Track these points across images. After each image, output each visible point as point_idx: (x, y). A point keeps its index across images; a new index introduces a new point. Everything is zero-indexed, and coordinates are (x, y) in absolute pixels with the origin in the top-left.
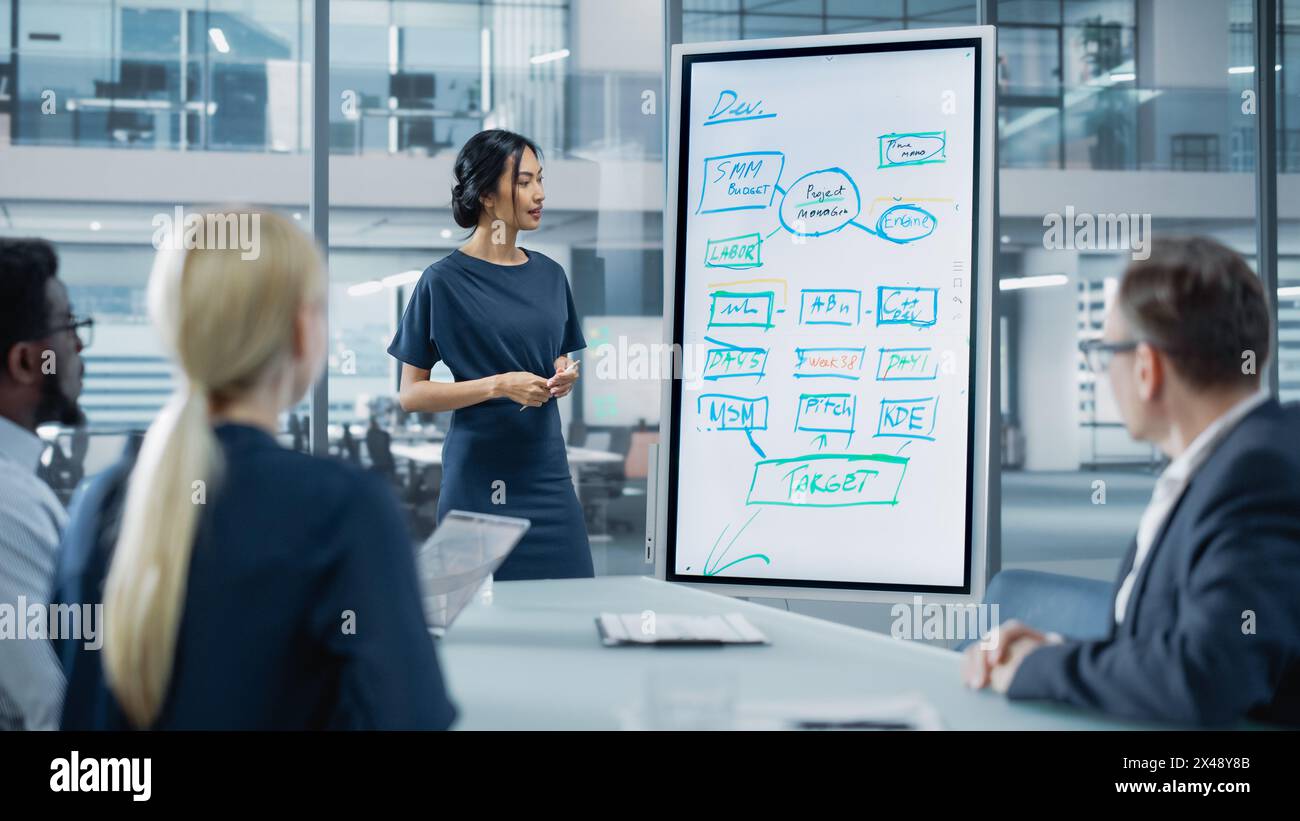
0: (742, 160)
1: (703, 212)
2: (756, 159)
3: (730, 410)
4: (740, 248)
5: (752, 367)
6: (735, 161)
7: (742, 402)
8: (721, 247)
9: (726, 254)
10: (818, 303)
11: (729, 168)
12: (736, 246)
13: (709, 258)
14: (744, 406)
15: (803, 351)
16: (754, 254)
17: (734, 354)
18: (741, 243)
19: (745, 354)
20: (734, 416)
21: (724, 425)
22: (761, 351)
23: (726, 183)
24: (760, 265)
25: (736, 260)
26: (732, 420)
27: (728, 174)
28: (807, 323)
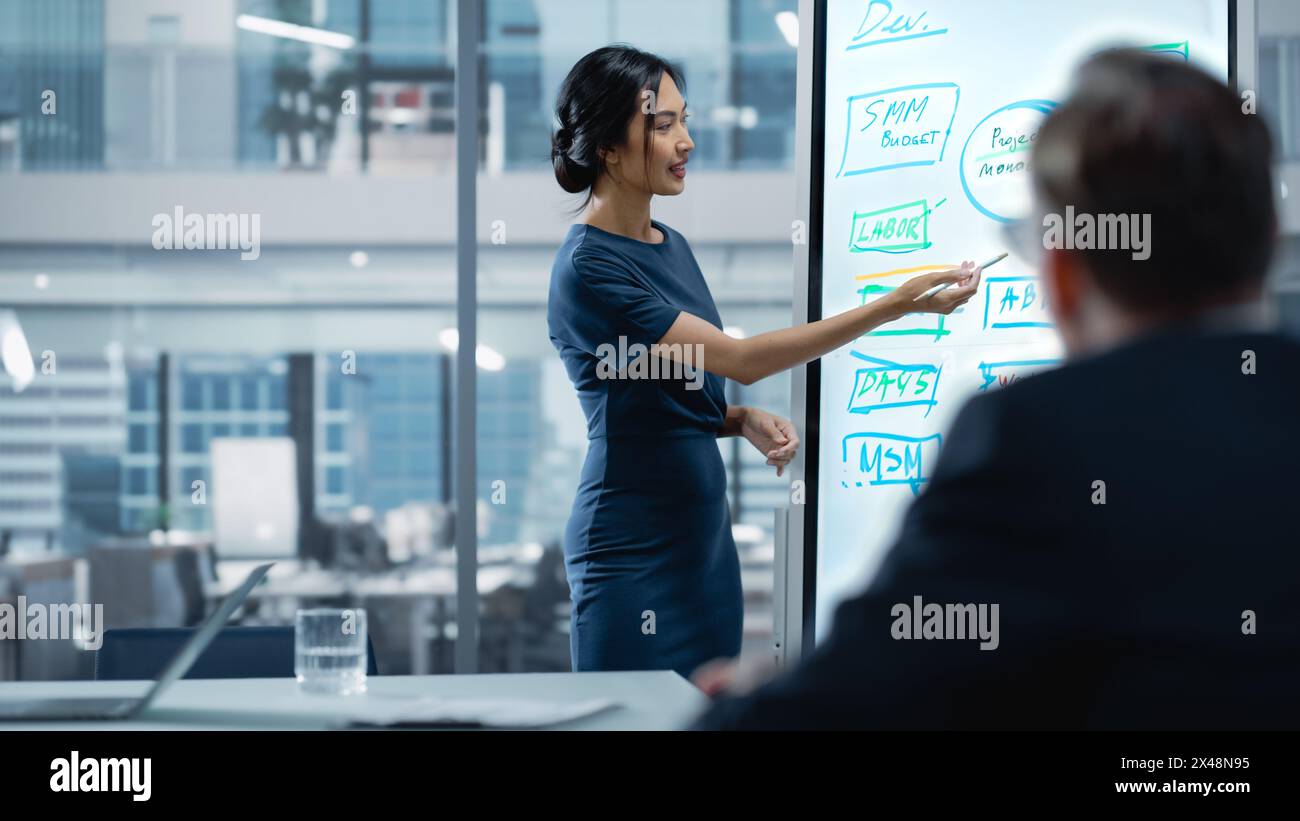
0: (899, 97)
1: (846, 174)
2: (919, 95)
3: (889, 455)
4: (898, 222)
5: (918, 392)
6: (889, 99)
7: (905, 443)
8: (871, 223)
9: (880, 232)
10: (1010, 297)
11: (881, 110)
12: (894, 220)
13: (855, 238)
14: (907, 448)
15: (991, 366)
16: (919, 230)
17: (893, 374)
18: (899, 215)
19: (908, 374)
20: (894, 463)
21: (879, 476)
22: (930, 368)
23: (878, 130)
24: (927, 245)
25: (894, 241)
26: (891, 469)
27: (881, 116)
28: (996, 326)
